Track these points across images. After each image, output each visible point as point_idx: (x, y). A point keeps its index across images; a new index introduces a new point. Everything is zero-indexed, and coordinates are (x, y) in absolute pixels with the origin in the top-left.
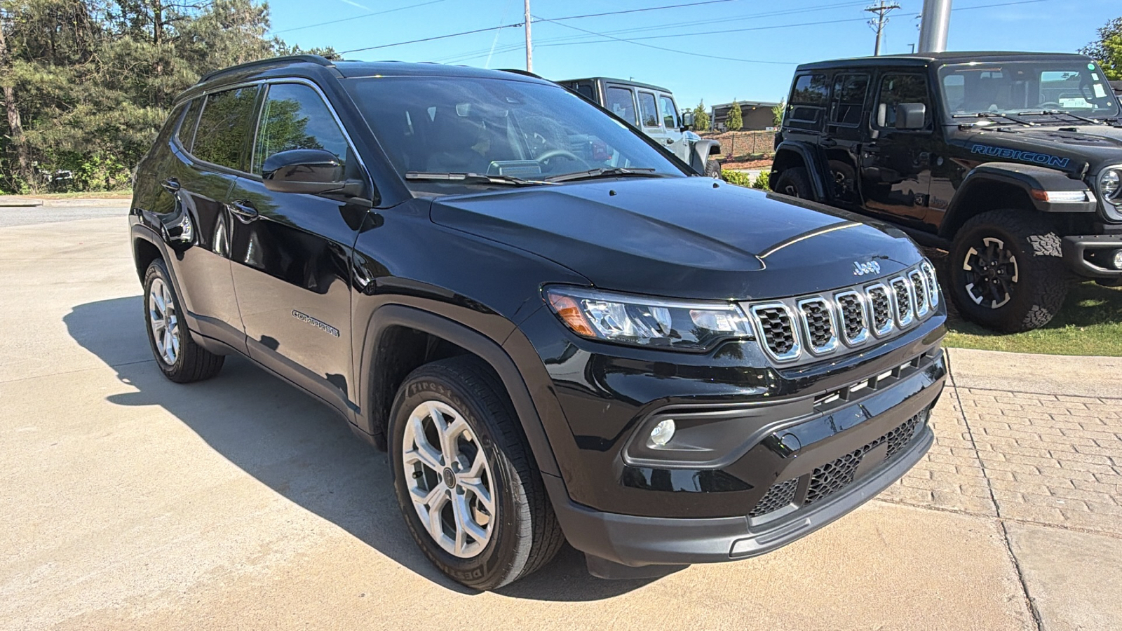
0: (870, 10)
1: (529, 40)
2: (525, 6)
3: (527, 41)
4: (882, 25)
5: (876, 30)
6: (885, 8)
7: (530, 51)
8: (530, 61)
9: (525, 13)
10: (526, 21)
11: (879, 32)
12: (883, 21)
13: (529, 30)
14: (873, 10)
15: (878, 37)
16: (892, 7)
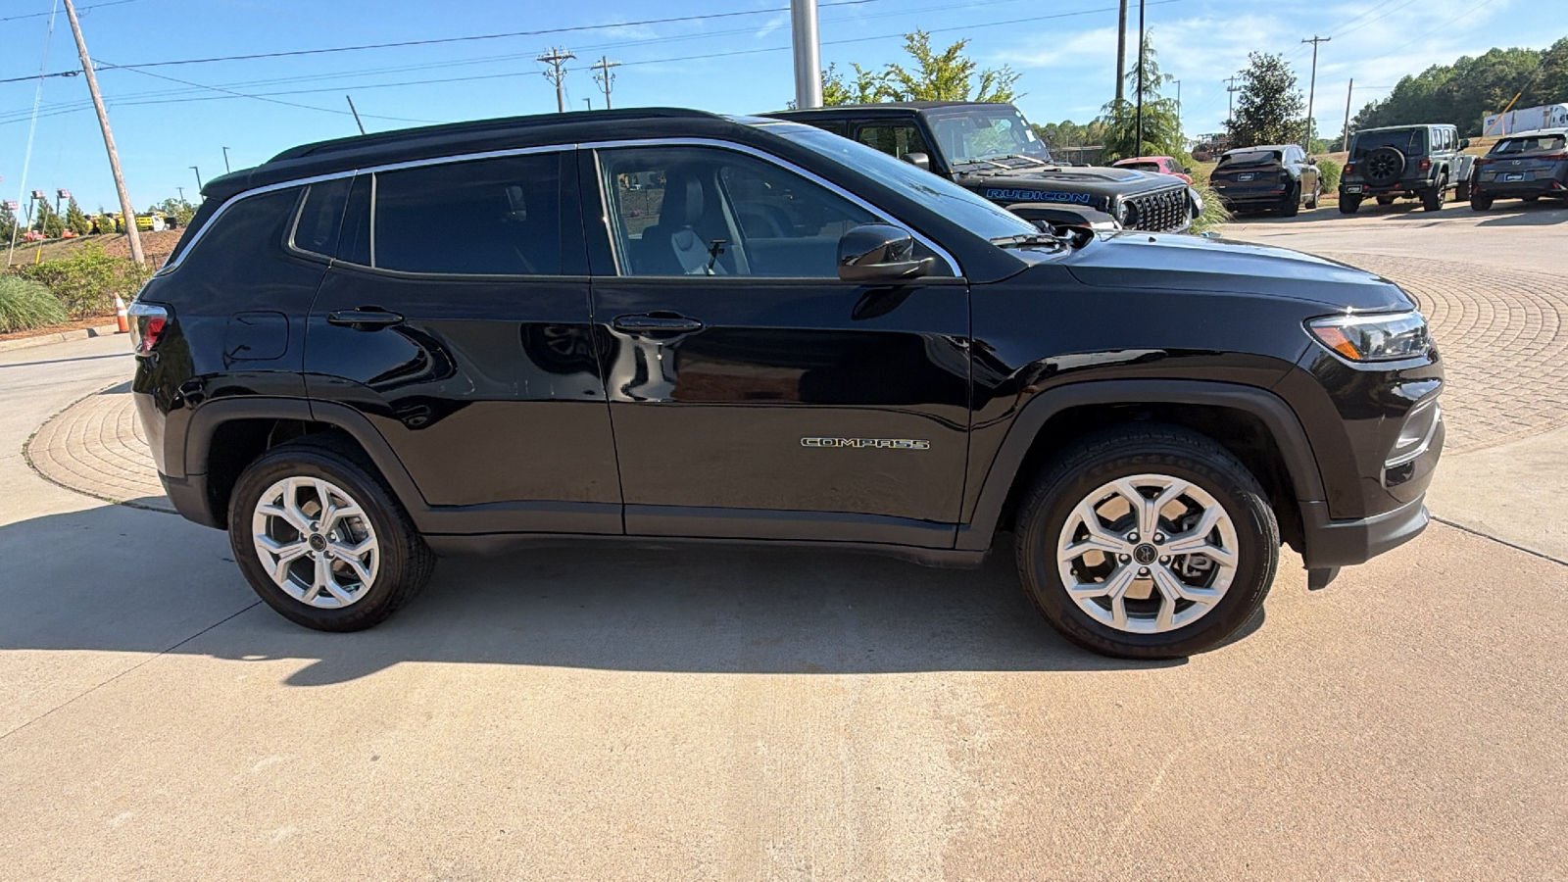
0: (542, 60)
1: (98, 96)
2: (78, 45)
3: (93, 98)
4: (561, 77)
5: (555, 82)
6: (560, 58)
7: (103, 112)
8: (107, 128)
9: (80, 56)
10: (85, 68)
11: (558, 84)
12: (560, 73)
13: (94, 81)
14: (547, 60)
15: (558, 91)
16: (567, 57)
